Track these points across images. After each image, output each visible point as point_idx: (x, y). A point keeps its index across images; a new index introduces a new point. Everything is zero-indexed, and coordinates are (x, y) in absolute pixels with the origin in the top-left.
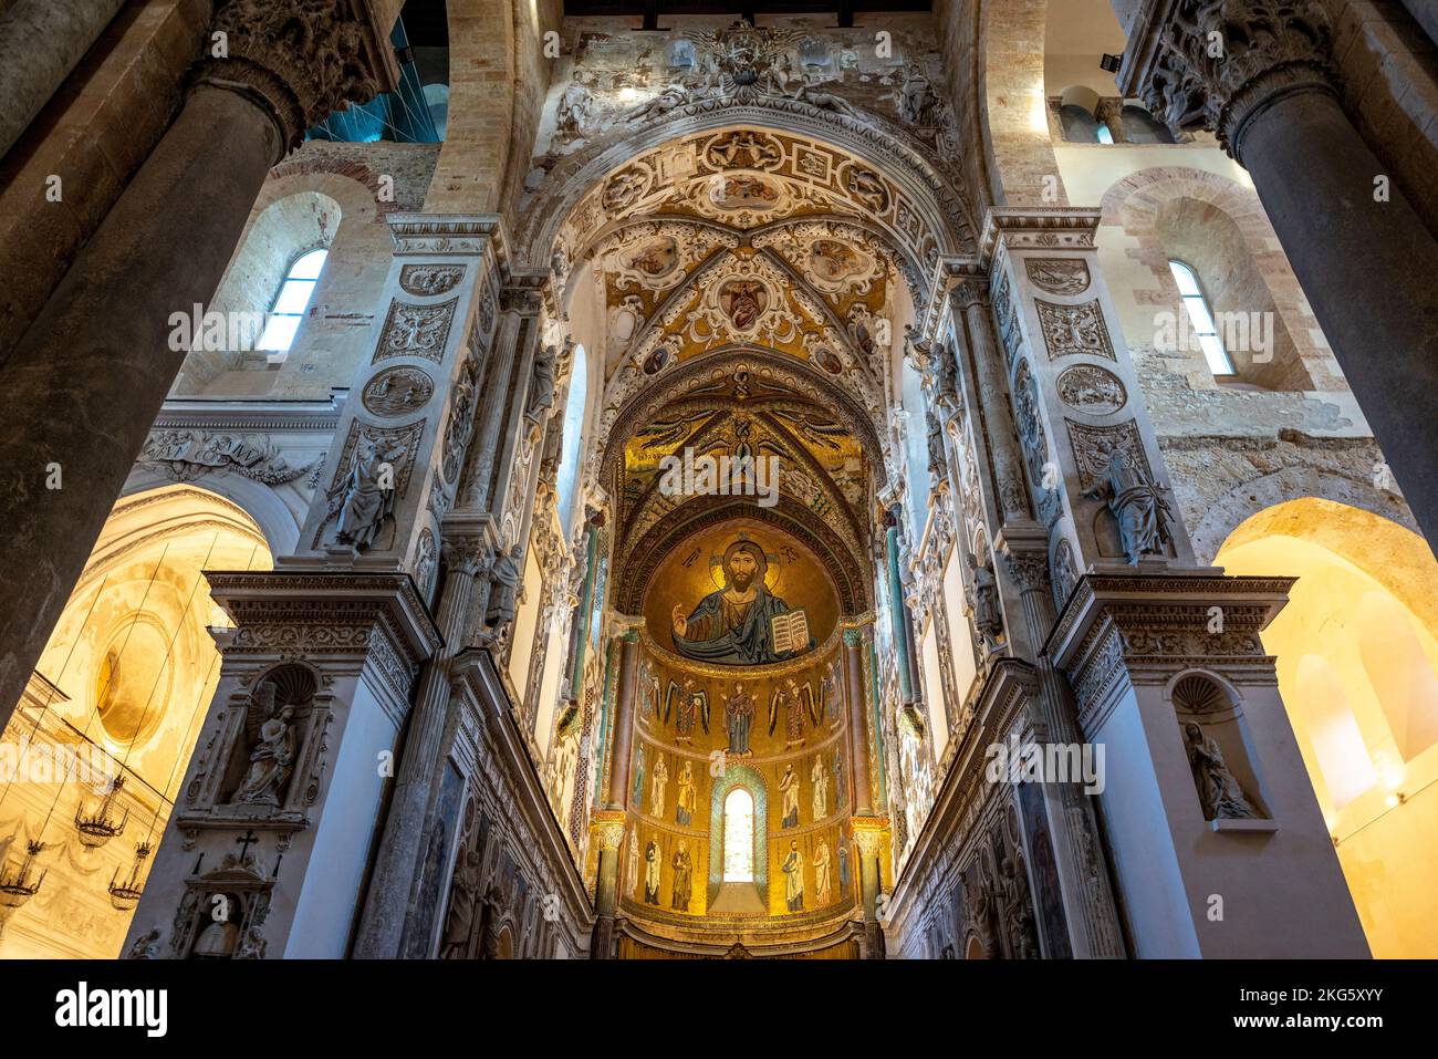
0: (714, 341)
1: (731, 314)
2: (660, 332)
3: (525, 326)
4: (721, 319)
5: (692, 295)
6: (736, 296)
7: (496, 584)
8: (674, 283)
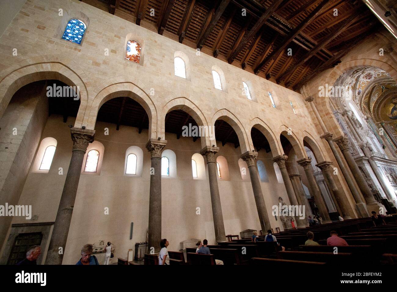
0: (367, 84)
1: (367, 79)
2: (357, 90)
3: (348, 117)
4: (365, 80)
5: (359, 83)
6: (366, 77)
7: (368, 147)
8: (354, 83)
